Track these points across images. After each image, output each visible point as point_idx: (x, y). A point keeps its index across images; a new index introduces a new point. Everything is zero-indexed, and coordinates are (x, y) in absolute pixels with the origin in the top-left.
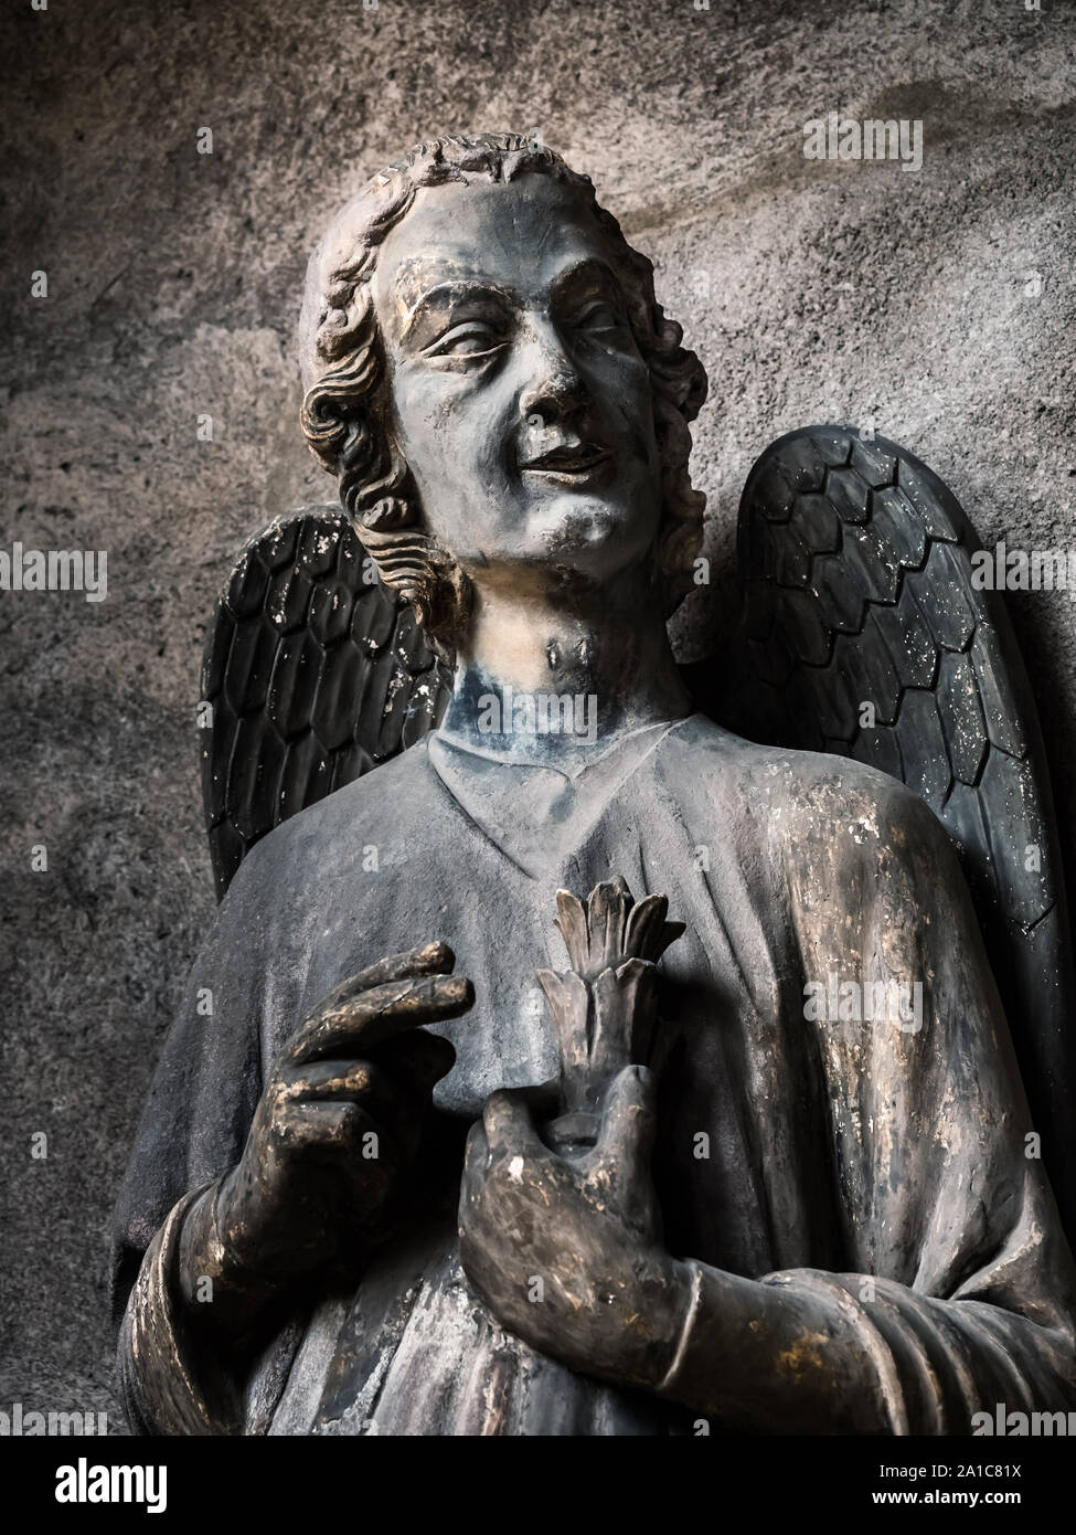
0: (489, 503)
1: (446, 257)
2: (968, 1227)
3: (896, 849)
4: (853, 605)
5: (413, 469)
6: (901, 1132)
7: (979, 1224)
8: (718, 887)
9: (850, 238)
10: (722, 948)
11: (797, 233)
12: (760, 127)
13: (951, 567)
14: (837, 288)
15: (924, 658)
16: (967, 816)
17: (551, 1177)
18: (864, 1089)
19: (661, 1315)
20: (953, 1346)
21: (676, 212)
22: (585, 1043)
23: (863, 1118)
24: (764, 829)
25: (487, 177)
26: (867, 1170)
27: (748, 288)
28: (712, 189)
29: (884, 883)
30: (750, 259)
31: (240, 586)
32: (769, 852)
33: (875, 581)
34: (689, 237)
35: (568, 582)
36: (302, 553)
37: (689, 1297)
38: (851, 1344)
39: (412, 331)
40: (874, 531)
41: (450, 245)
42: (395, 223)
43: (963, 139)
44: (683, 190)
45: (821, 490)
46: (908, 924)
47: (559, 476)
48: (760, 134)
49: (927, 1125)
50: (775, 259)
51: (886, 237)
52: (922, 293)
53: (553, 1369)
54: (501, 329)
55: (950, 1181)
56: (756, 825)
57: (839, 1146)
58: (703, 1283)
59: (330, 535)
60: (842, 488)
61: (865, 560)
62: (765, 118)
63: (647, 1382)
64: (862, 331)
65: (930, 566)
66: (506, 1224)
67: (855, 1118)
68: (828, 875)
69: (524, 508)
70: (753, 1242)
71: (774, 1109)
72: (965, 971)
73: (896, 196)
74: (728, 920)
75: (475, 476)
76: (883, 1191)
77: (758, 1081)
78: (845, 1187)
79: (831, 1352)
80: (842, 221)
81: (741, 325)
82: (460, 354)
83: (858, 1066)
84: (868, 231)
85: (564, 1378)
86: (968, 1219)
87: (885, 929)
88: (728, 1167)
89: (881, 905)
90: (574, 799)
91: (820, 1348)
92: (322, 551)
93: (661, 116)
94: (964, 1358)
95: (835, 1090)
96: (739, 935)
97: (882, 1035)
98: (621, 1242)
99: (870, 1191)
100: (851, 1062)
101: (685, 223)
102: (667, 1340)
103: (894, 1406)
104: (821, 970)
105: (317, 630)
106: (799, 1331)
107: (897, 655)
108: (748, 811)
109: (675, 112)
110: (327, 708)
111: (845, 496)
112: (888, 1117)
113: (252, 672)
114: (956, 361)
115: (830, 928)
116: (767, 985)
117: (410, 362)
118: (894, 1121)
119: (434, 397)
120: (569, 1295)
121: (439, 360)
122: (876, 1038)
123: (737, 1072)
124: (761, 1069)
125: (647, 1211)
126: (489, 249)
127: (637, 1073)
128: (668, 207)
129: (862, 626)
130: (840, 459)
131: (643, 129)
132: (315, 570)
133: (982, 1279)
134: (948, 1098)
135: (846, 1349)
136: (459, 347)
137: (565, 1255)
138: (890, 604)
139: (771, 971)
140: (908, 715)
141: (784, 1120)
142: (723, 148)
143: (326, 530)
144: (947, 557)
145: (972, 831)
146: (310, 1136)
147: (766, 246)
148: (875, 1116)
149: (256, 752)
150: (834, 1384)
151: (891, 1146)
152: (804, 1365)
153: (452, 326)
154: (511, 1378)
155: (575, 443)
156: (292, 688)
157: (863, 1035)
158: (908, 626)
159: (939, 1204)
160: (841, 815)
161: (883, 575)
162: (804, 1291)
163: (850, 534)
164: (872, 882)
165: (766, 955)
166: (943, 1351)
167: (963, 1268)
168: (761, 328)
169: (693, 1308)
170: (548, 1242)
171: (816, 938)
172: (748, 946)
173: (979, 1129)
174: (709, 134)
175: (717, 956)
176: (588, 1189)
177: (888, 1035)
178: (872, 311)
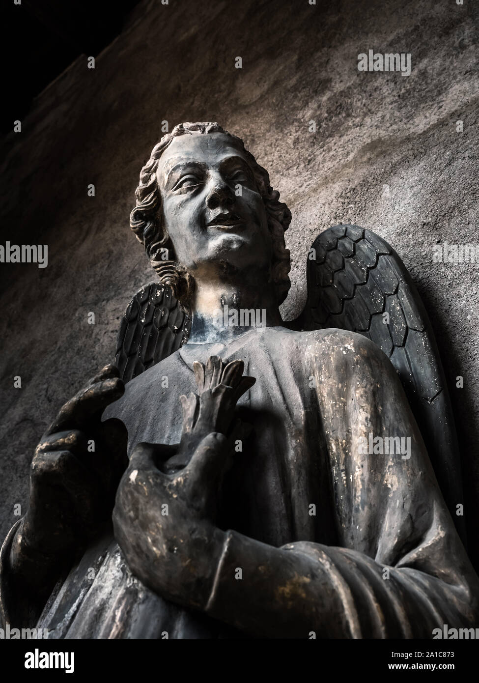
0: (194, 239)
1: (181, 156)
2: (402, 527)
3: (362, 356)
4: (350, 287)
5: (171, 238)
6: (366, 480)
7: (409, 525)
8: (281, 375)
9: (352, 192)
10: (279, 397)
11: (334, 195)
12: (322, 170)
13: (387, 263)
14: (348, 207)
15: (379, 301)
16: (401, 359)
17: (151, 480)
18: (348, 461)
19: (204, 560)
20: (391, 590)
21: (295, 200)
22: (192, 423)
23: (347, 475)
24: (304, 353)
25: (199, 132)
26: (349, 500)
27: (318, 216)
28: (306, 191)
29: (357, 370)
30: (319, 207)
31: (130, 310)
32: (305, 362)
33: (358, 276)
34: (299, 206)
35: (227, 269)
36: (151, 297)
37: (222, 549)
38: (325, 584)
39: (168, 183)
40: (357, 258)
41: (183, 152)
42: (164, 149)
43: (389, 152)
44: (297, 194)
45: (336, 248)
46: (368, 386)
47: (221, 226)
48: (322, 171)
49: (380, 476)
50: (327, 205)
51: (364, 188)
52: (377, 200)
53: (154, 598)
54: (201, 178)
55: (393, 505)
56: (300, 352)
57: (336, 489)
58: (231, 542)
59: (161, 289)
60: (344, 245)
61: (353, 270)
62: (323, 167)
63: (199, 605)
64: (357, 218)
65: (379, 265)
66: (127, 509)
67: (343, 475)
68: (330, 369)
69: (207, 239)
70: (281, 532)
71: (299, 467)
72: (398, 408)
73: (367, 175)
74: (283, 387)
75: (189, 229)
76: (357, 510)
77: (291, 454)
78: (338, 509)
79: (312, 589)
80: (349, 187)
81: (316, 227)
82: (185, 186)
83: (344, 450)
84: (358, 188)
85: (159, 604)
86: (402, 523)
87: (357, 388)
88: (271, 493)
89: (355, 380)
90: (226, 352)
91: (305, 585)
92: (158, 296)
93: (291, 176)
94: (399, 597)
95: (334, 461)
96: (288, 393)
97: (356, 435)
98: (184, 516)
99: (351, 511)
100: (341, 448)
101: (298, 203)
102: (207, 576)
103: (353, 626)
104: (327, 407)
105: (156, 324)
106: (291, 574)
107: (368, 303)
108: (297, 347)
109: (295, 174)
110: (158, 353)
111: (345, 248)
112: (359, 473)
113: (133, 340)
114: (390, 217)
115: (331, 389)
116: (300, 413)
117: (168, 195)
118: (362, 475)
119: (174, 203)
120: (155, 549)
121: (177, 192)
122: (353, 436)
123: (281, 449)
124: (293, 449)
125: (203, 500)
126: (197, 152)
127: (215, 436)
128: (293, 200)
129: (354, 294)
130: (342, 234)
131: (285, 180)
132: (156, 302)
133: (412, 555)
134: (390, 463)
135: (322, 587)
136: (184, 184)
137: (153, 524)
138: (364, 284)
139: (302, 406)
140: (374, 325)
141: (303, 472)
142: (310, 179)
143: (159, 288)
144: (386, 260)
145: (403, 365)
146: (44, 468)
147: (324, 202)
148: (353, 474)
149: (133, 369)
150: (314, 609)
151: (361, 487)
152: (294, 596)
153: (181, 177)
154: (132, 604)
155: (227, 212)
156: (147, 345)
157: (347, 435)
158: (372, 290)
159: (387, 516)
160: (337, 344)
161: (361, 273)
162: (301, 553)
163: (348, 261)
164: (351, 370)
165: (300, 400)
166: (385, 592)
167: (401, 550)
168: (322, 226)
169: (223, 555)
170: (146, 517)
171: (325, 394)
172: (292, 397)
173: (407, 477)
174: (306, 176)
175: (276, 401)
176: (171, 487)
177: (359, 434)
178: (360, 211)
